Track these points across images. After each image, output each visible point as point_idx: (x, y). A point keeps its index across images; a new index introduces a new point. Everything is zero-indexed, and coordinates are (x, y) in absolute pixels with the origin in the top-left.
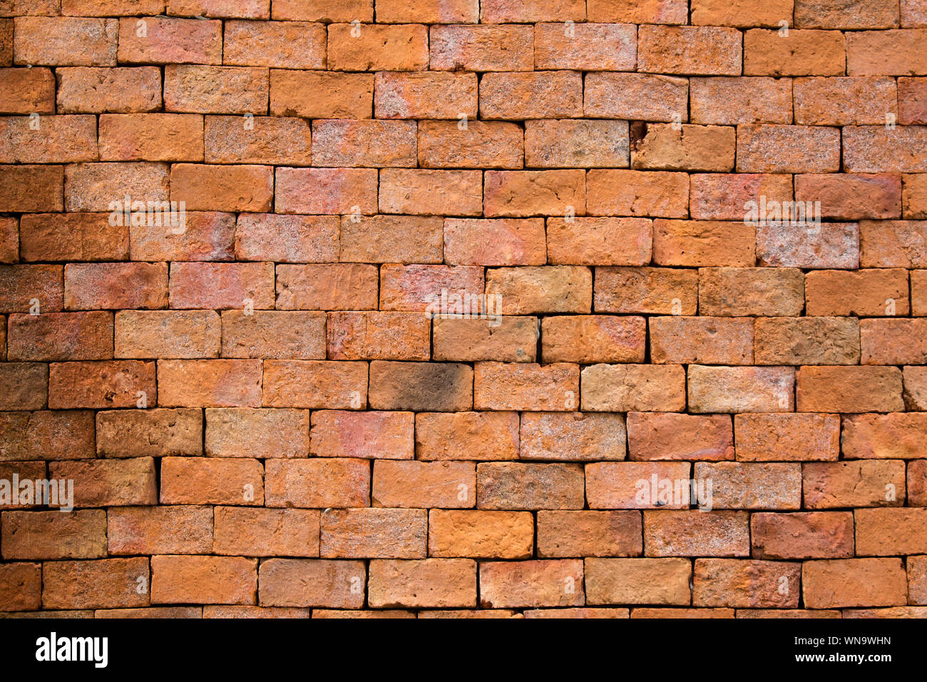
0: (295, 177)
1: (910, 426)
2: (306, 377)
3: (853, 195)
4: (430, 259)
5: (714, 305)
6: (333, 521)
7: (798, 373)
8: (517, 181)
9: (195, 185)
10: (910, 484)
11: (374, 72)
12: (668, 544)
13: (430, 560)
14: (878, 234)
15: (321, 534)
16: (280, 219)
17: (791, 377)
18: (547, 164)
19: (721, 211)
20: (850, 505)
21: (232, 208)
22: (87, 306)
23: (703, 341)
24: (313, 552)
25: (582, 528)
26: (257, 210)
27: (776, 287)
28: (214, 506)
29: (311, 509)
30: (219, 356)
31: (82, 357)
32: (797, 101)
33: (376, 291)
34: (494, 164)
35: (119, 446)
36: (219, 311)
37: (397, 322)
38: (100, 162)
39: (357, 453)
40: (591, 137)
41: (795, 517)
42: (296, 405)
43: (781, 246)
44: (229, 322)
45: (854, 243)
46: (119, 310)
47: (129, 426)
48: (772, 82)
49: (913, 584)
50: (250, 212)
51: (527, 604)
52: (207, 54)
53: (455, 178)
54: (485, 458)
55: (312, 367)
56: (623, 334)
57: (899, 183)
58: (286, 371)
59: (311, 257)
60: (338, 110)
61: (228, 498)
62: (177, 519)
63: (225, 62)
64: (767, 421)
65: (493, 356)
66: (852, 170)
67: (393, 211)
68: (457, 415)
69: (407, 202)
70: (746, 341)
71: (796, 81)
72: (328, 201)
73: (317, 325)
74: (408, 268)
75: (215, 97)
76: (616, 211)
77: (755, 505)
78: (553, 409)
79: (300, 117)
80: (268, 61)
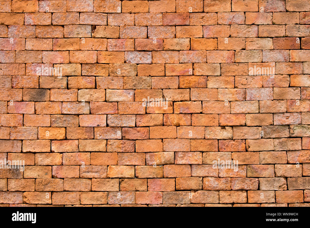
0: (3, 41)
2: (6, 93)
3: (150, 44)
4: (39, 62)
5: (113, 73)
6: (13, 130)
7: (135, 91)
8: (61, 41)
10: (164, 120)
11: (24, 13)
12: (100, 136)
13: (38, 140)
14: (157, 54)
15: (10, 133)
17: (133, 92)
18: (70, 37)
19: (115, 49)
20: (148, 125)
23: (110, 83)
24: (8, 138)
25: (78, 132)
27: (129, 69)
29: (8, 127)
32: (136, 19)
33: (25, 70)
34: (56, 37)
37: (30, 78)
39: (20, 112)
40: (81, 29)
41: (134, 129)
42: (4, 100)
43: (131, 58)
45: (150, 57)
48: (129, 15)
49: (164, 146)
51: (63, 151)
53: (45, 41)
54: (53, 114)
55: (8, 90)
56: (89, 81)
57: (162, 41)
58: (1, 91)
59: (7, 62)
60: (15, 23)
64: (127, 104)
65: (55, 87)
66: (150, 38)
67: (29, 49)
68: (46, 102)
69: (33, 47)
70: (121, 83)
72: (12, 47)
73: (9, 79)
74: (33, 64)
76: (88, 49)
77: (123, 126)
78: (70, 101)
79: (5, 25)
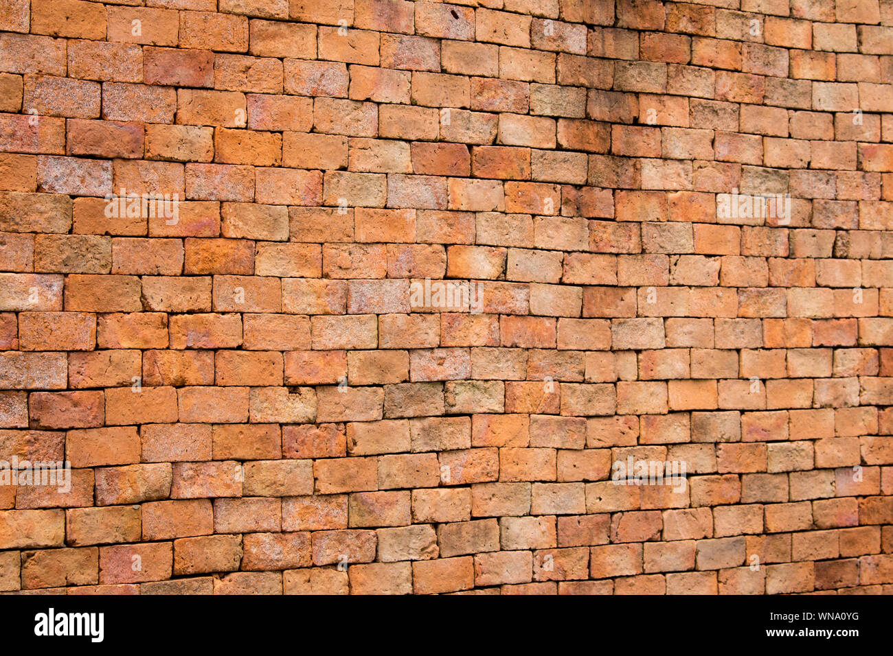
1: (146, 323)
3: (110, 138)
5: (5, 222)
7: (67, 280)
10: (145, 368)
14: (127, 171)
17: (62, 282)
19: (11, 145)
20: (102, 385)
27: (52, 210)
32: (70, 58)
41: (63, 396)
43: (57, 176)
45: (109, 177)
48: (50, 40)
49: (145, 447)
57: (143, 130)
64: (44, 318)
66: (109, 118)
70: (28, 253)
71: (70, 42)
77: (34, 386)
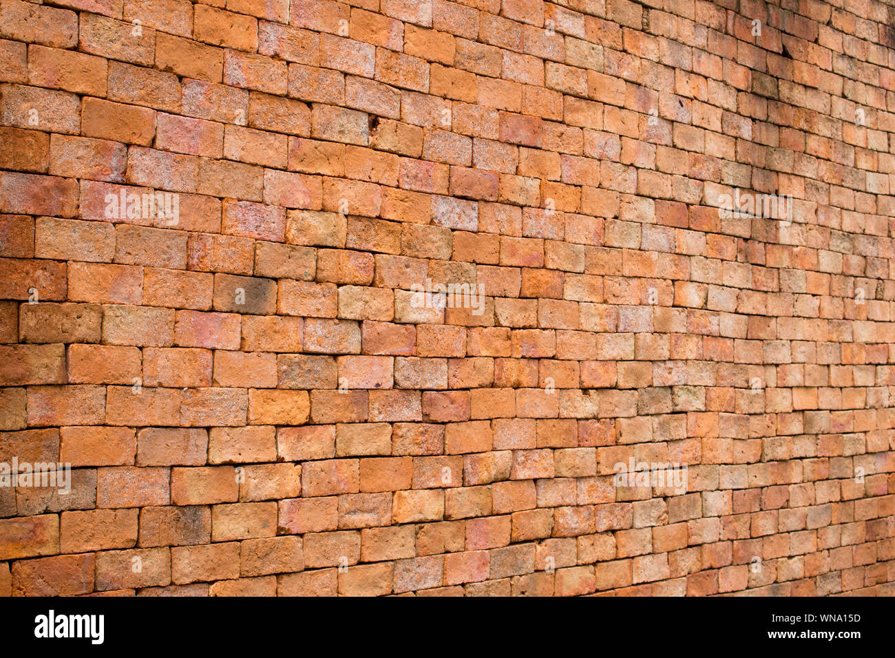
0: (170, 122)
1: (498, 336)
2: (173, 283)
3: (478, 183)
4: (255, 198)
5: (410, 249)
6: (190, 397)
8: (308, 145)
9: (101, 117)
10: (496, 373)
11: (223, 48)
12: (380, 413)
13: (249, 427)
14: (487, 209)
15: (180, 408)
16: (159, 154)
18: (324, 137)
20: (468, 386)
21: (126, 140)
22: (16, 210)
23: (403, 274)
24: (175, 422)
25: (336, 402)
26: (144, 144)
27: (440, 240)
28: (107, 385)
29: (174, 388)
30: (113, 262)
31: (10, 255)
33: (220, 219)
34: (295, 132)
35: (38, 334)
36: (114, 224)
37: (233, 245)
38: (28, 85)
39: (205, 344)
40: (349, 122)
41: (446, 395)
42: (167, 305)
43: (443, 213)
44: (122, 234)
45: (476, 215)
46: (40, 216)
47: (47, 316)
49: (495, 438)
50: (139, 146)
51: (305, 458)
52: (112, 9)
53: (271, 138)
54: (283, 351)
55: (177, 275)
56: (362, 265)
57: (498, 178)
58: (160, 277)
59: (179, 187)
60: (200, 73)
61: (118, 379)
62: (80, 396)
63: (125, 18)
64: (433, 330)
65: (290, 275)
66: (478, 167)
67: (234, 159)
68: (267, 317)
69: (243, 153)
72: (191, 144)
73: (182, 242)
74: (241, 203)
75: (117, 46)
76: (361, 177)
77: (426, 386)
78: (324, 316)
79: (175, 74)
80: (154, 24)
